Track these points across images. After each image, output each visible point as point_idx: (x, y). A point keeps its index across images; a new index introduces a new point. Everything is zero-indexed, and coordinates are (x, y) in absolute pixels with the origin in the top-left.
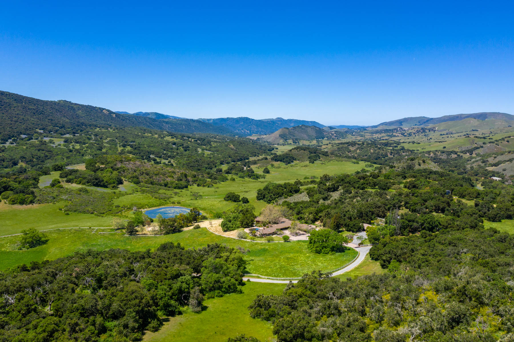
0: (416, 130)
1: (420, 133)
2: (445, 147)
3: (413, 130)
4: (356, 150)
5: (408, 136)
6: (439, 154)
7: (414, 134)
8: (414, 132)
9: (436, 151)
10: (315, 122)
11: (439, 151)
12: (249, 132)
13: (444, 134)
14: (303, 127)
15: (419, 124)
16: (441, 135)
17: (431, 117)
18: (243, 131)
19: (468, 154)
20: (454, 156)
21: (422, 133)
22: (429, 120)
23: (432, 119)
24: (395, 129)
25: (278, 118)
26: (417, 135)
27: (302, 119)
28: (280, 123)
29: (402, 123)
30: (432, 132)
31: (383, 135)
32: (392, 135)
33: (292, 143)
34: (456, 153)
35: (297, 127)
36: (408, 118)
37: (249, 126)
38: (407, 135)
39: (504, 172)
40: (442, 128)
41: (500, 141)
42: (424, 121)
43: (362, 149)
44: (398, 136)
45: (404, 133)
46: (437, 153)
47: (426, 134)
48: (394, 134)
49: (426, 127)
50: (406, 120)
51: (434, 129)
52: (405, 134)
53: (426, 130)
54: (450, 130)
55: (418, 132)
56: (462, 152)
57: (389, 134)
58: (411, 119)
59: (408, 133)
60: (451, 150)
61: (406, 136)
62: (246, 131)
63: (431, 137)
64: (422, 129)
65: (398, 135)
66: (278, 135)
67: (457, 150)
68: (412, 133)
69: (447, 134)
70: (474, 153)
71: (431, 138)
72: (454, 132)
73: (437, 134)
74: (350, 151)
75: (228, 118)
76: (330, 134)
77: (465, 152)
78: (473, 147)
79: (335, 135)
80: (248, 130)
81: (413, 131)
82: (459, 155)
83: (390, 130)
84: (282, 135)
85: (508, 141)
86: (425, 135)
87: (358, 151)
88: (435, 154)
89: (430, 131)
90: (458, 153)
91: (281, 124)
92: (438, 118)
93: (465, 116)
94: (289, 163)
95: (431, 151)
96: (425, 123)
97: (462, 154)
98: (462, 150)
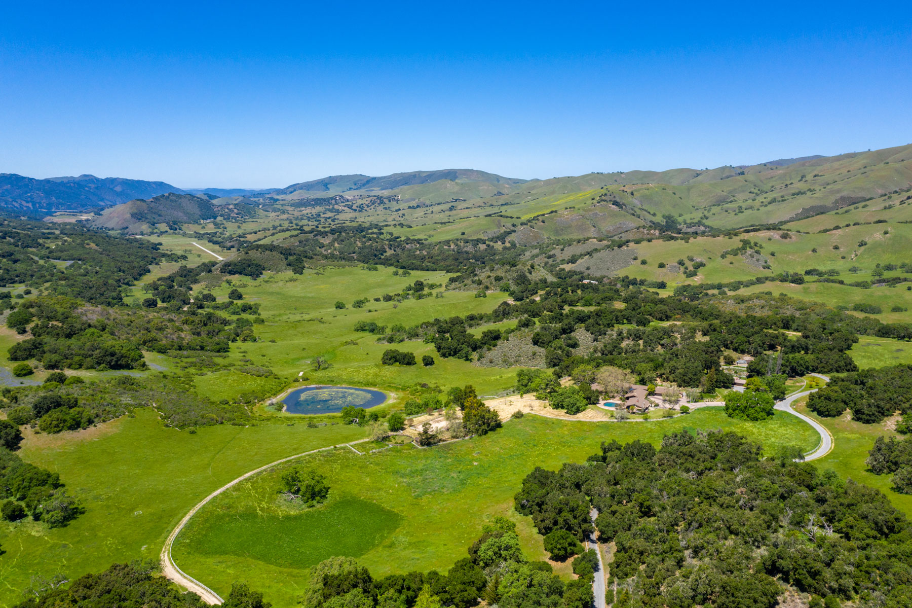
0: (369, 199)
1: (376, 204)
2: (463, 233)
3: (365, 199)
4: (331, 244)
5: (360, 211)
6: (462, 244)
8: (367, 203)
9: (457, 240)
11: (460, 239)
12: (30, 205)
13: (414, 207)
14: (172, 198)
17: (372, 175)
18: (16, 204)
19: (499, 243)
20: (482, 247)
21: (379, 204)
22: (370, 181)
23: (374, 178)
24: (332, 198)
25: (85, 176)
26: (372, 207)
27: (136, 178)
28: (93, 186)
31: (318, 209)
33: (167, 229)
34: (484, 242)
35: (161, 196)
36: (337, 177)
37: (26, 192)
38: (358, 209)
39: (588, 272)
40: (407, 197)
41: (534, 222)
42: (363, 182)
43: (342, 241)
44: (344, 210)
45: (352, 206)
46: (459, 243)
50: (333, 180)
51: (396, 198)
52: (354, 207)
54: (421, 200)
55: (373, 203)
56: (492, 241)
57: (327, 207)
58: (342, 178)
60: (474, 238)
61: (356, 210)
62: (24, 203)
65: (343, 208)
66: (128, 216)
67: (483, 237)
68: (364, 206)
69: (418, 206)
70: (507, 241)
71: (404, 215)
72: (428, 202)
73: (404, 205)
74: (321, 246)
76: (226, 210)
77: (495, 239)
78: (502, 231)
79: (236, 211)
80: (28, 202)
82: (488, 246)
83: (322, 200)
84: (136, 214)
85: (543, 222)
87: (336, 245)
88: (457, 245)
89: (390, 201)
90: (487, 242)
91: (96, 188)
92: (385, 177)
93: (425, 174)
94: (258, 276)
96: (364, 185)
97: (491, 244)
98: (490, 236)
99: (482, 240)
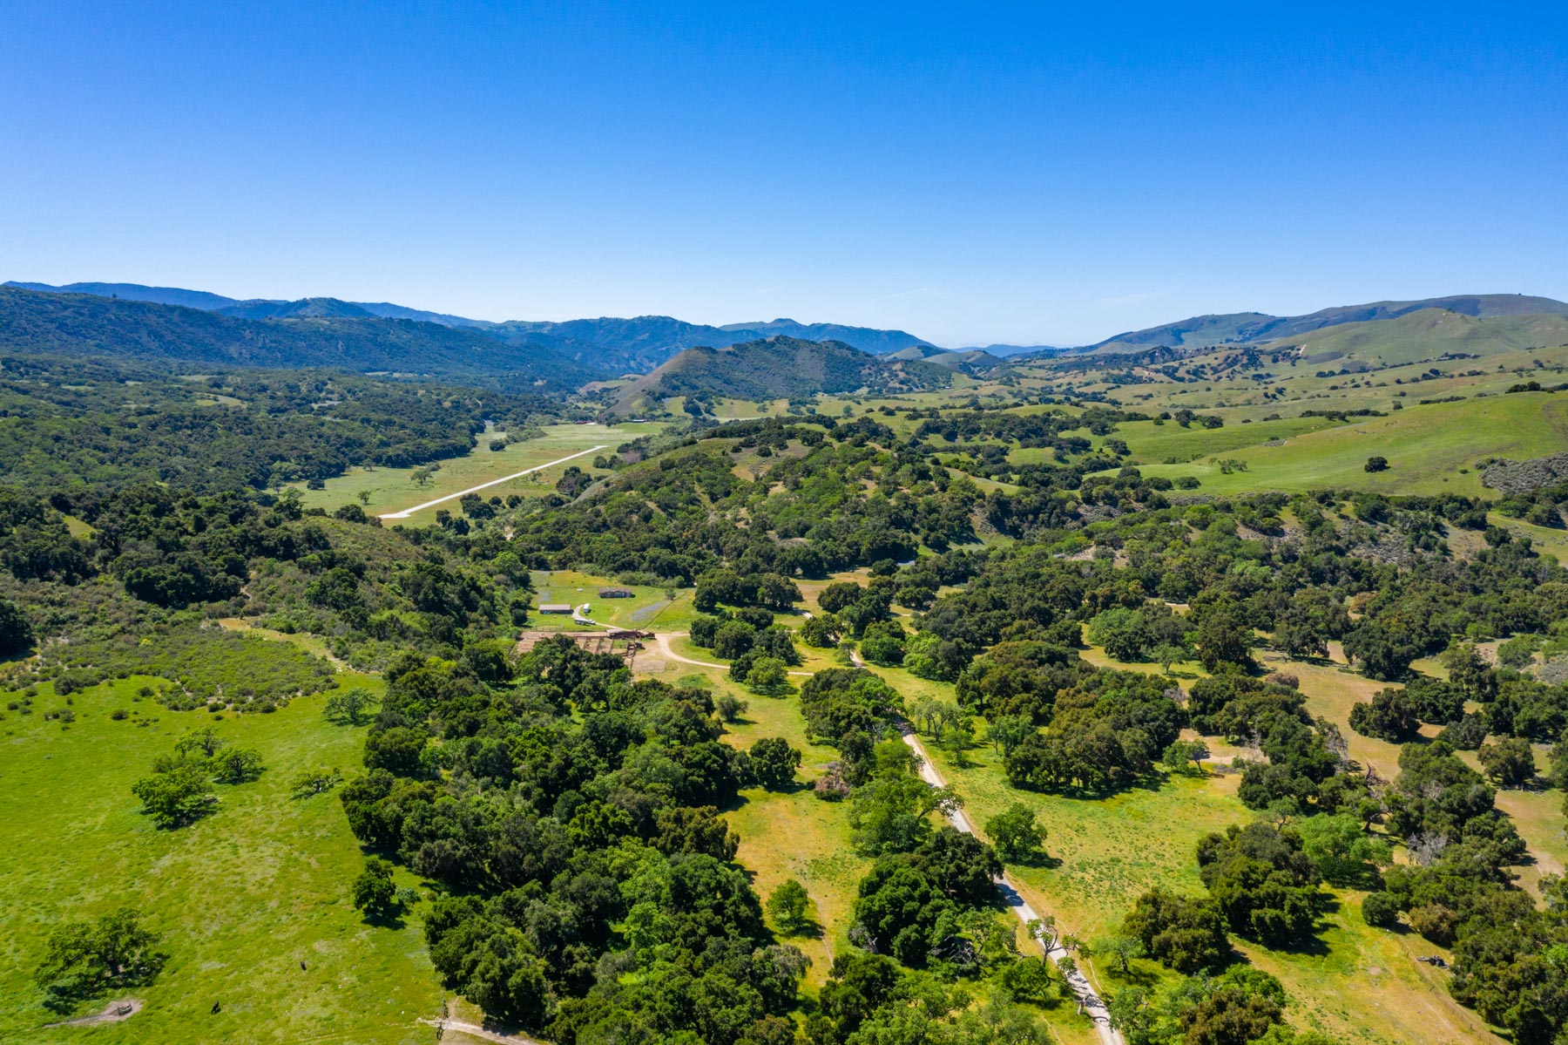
0: (1222, 355)
1: (1237, 368)
2: (1378, 465)
3: (1213, 355)
5: (1191, 381)
7: (1215, 370)
8: (1215, 363)
9: (1325, 499)
10: (901, 333)
11: (1346, 496)
13: (1332, 374)
15: (1241, 338)
16: (1321, 375)
17: (1279, 314)
20: (1464, 544)
21: (1245, 367)
22: (1273, 325)
23: (1284, 320)
24: (1145, 354)
25: (780, 320)
26: (1224, 374)
29: (1183, 336)
30: (1284, 365)
31: (1093, 374)
32: (1129, 375)
34: (1471, 515)
38: (1187, 377)
40: (1321, 351)
42: (1259, 327)
44: (1151, 380)
45: (1176, 370)
47: (1262, 371)
48: (1137, 371)
49: (1259, 347)
50: (1194, 325)
51: (1293, 353)
52: (1181, 373)
53: (1262, 358)
54: (1357, 357)
55: (1231, 362)
56: (1522, 511)
57: (1116, 372)
58: (1214, 321)
59: (1192, 367)
60: (1431, 489)
61: (1182, 380)
63: (1280, 385)
64: (1247, 351)
65: (1153, 375)
67: (1471, 487)
69: (1344, 372)
71: (1281, 391)
73: (1306, 370)
75: (602, 320)
76: (885, 375)
79: (902, 375)
81: (1210, 360)
82: (1502, 539)
83: (1127, 357)
86: (1258, 377)
89: (1275, 360)
90: (1493, 520)
92: (1304, 317)
93: (1398, 309)
95: (1281, 502)
96: (1258, 333)
97: (1521, 528)
98: (1522, 484)
99: (1465, 504)
